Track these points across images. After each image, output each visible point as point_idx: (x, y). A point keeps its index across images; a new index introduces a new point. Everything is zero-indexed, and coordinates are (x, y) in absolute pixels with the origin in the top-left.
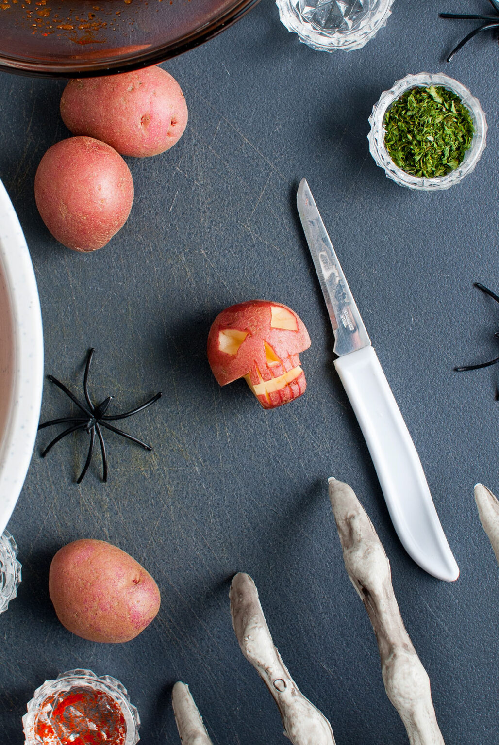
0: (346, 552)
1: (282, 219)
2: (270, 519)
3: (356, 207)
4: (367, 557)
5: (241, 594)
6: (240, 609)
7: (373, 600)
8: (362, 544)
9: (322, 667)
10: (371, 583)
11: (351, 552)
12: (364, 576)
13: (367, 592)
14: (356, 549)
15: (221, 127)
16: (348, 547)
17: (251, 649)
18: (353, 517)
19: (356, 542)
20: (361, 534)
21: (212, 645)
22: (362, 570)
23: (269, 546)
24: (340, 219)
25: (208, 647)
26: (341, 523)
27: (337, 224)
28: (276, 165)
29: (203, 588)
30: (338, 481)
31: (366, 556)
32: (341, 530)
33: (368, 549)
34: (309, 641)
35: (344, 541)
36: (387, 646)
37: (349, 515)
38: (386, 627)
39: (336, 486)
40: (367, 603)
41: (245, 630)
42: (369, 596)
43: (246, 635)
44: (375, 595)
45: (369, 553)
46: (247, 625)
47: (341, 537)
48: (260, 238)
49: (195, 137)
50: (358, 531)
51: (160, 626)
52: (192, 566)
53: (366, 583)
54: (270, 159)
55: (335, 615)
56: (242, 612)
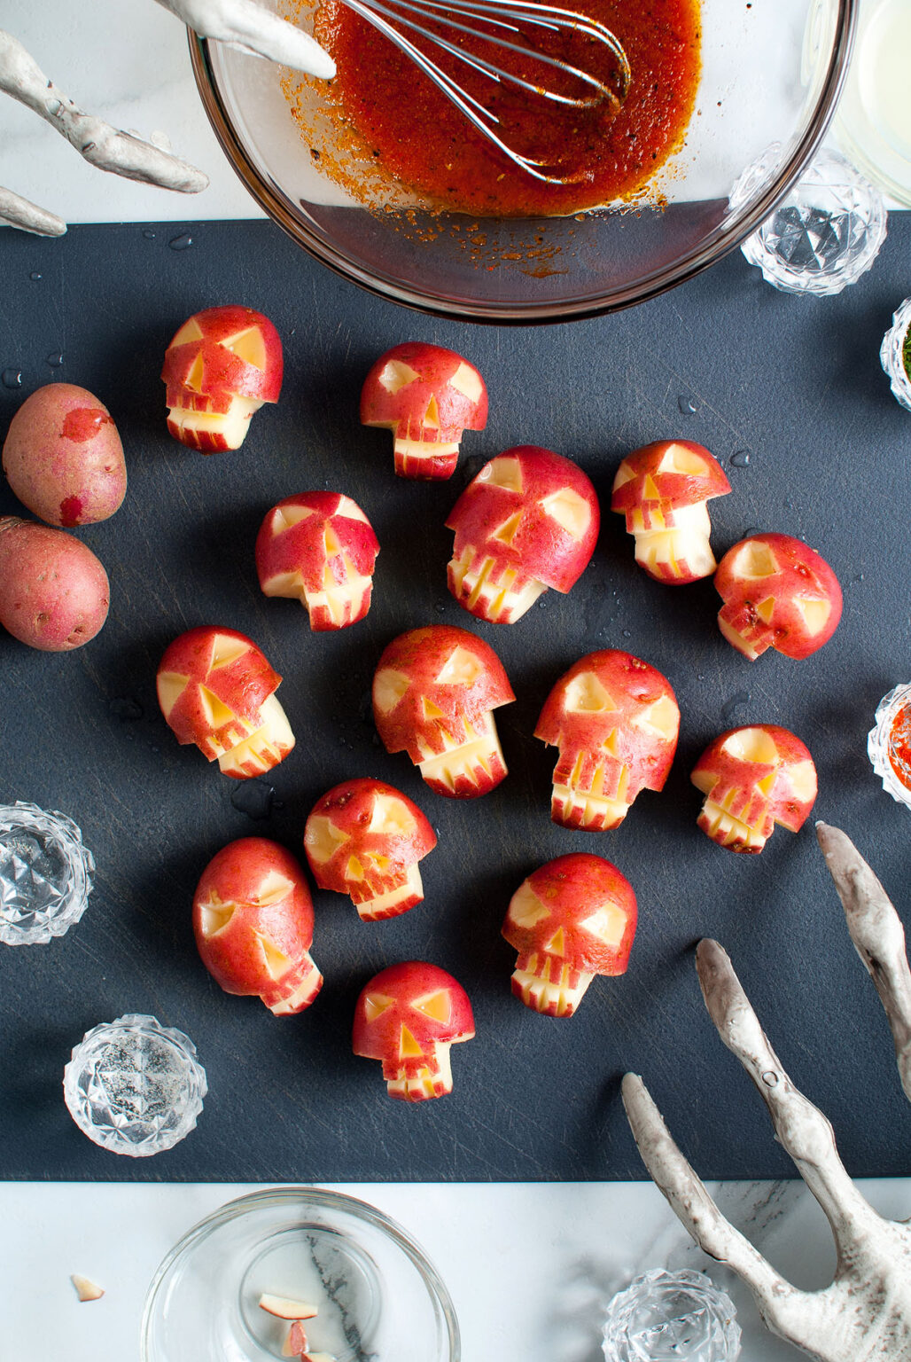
0: (850, 916)
1: (750, 500)
2: (736, 869)
3: (840, 484)
4: (879, 923)
5: (714, 966)
6: (714, 985)
7: (885, 975)
8: (871, 906)
9: (800, 1047)
10: (885, 954)
11: (858, 916)
12: (875, 945)
13: (877, 964)
14: (863, 912)
15: (673, 385)
16: (852, 910)
17: (736, 1035)
18: (855, 872)
19: (862, 903)
20: (868, 892)
21: (665, 1025)
22: (874, 938)
23: (736, 902)
24: (821, 499)
25: (660, 1026)
26: (840, 880)
27: (817, 506)
28: (742, 433)
29: (654, 955)
30: (829, 826)
31: (877, 921)
32: (840, 887)
33: (879, 912)
34: (784, 1016)
35: (845, 902)
36: (903, 1031)
37: (849, 868)
38: (902, 1007)
39: (826, 833)
40: (878, 979)
41: (726, 1012)
42: (880, 969)
43: (729, 1018)
44: (888, 969)
45: (881, 917)
46: (728, 1005)
47: (841, 896)
48: (722, 524)
49: (640, 398)
50: (864, 889)
51: (601, 1003)
52: (640, 928)
53: (877, 954)
54: (734, 425)
55: (816, 985)
56: (718, 989)
